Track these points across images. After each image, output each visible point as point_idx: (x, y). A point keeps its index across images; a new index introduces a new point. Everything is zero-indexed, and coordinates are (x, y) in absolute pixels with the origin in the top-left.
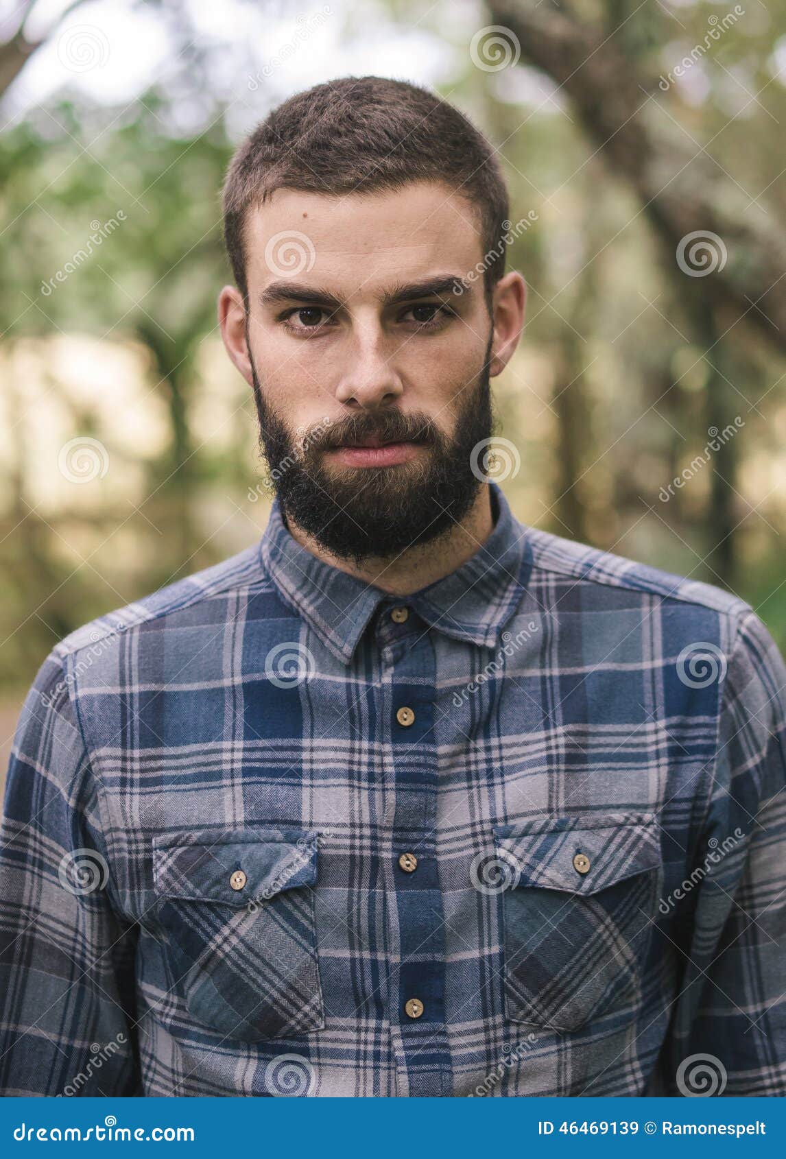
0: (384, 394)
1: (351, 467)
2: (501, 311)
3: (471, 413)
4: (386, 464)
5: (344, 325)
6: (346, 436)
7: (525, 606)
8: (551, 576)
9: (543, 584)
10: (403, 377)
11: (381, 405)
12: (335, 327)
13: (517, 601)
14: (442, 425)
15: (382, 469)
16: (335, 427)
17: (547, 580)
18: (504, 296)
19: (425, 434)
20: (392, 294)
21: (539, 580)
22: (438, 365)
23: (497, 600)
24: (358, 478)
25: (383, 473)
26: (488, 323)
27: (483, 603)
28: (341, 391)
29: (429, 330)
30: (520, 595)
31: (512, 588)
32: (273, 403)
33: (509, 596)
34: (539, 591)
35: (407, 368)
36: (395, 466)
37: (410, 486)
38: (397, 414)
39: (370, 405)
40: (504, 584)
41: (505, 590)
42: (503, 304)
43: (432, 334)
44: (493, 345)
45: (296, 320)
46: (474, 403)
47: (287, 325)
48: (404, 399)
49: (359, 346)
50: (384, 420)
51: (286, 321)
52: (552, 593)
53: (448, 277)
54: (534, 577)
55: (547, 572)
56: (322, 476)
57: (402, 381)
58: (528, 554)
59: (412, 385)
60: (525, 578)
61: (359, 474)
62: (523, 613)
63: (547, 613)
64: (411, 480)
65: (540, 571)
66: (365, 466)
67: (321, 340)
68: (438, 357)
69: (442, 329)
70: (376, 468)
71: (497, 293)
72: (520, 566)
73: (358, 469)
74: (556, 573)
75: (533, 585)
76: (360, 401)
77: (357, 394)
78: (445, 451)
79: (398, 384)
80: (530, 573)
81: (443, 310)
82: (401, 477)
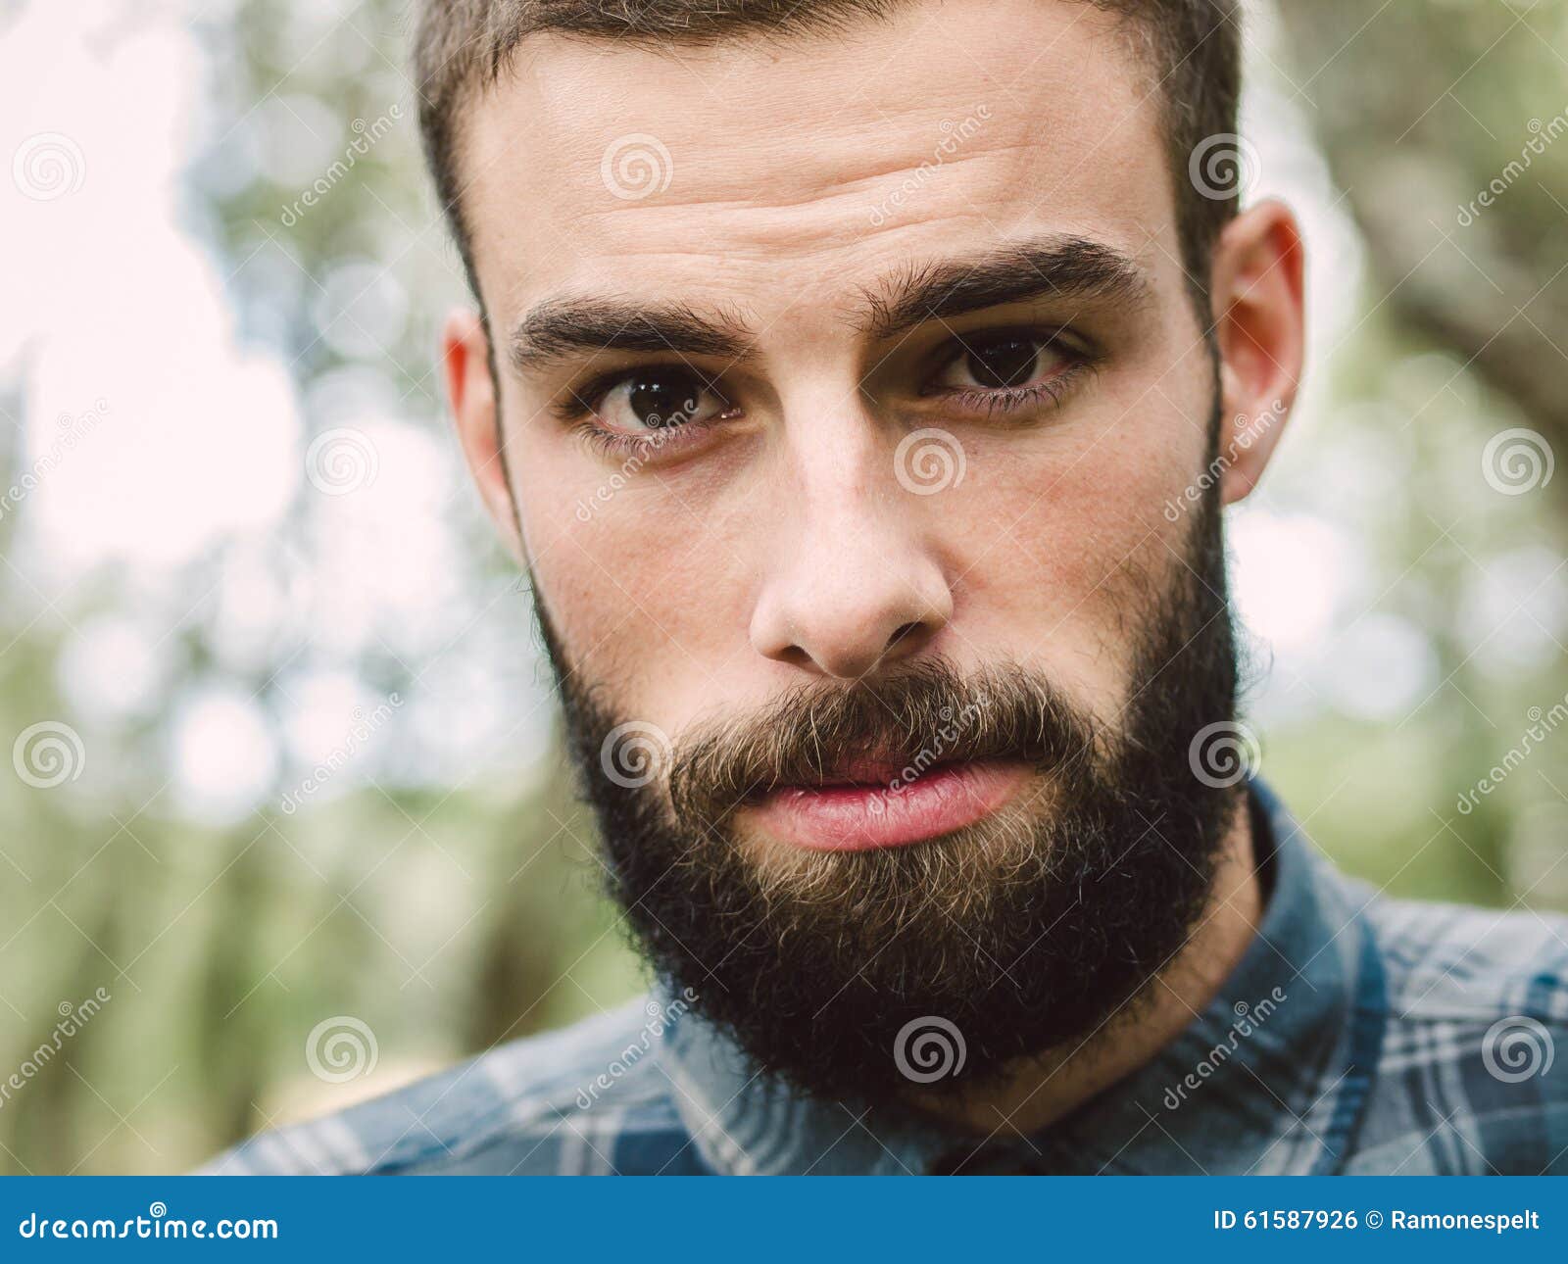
0: (891, 630)
1: (816, 850)
2: (1243, 314)
3: (1172, 641)
4: (916, 835)
5: (758, 418)
6: (790, 761)
7: (1375, 1124)
8: (1444, 1032)
9: (1423, 1058)
10: (950, 564)
11: (885, 663)
12: (736, 427)
13: (1347, 1120)
14: (1083, 692)
15: (907, 850)
16: (758, 735)
17: (1432, 1044)
18: (1247, 266)
19: (1034, 730)
20: (892, 301)
21: (1410, 1049)
22: (1055, 513)
23: (1290, 1125)
24: (840, 879)
25: (913, 863)
26: (1202, 366)
27: (1251, 1138)
28: (764, 627)
29: (1018, 411)
30: (1355, 1102)
31: (1332, 1083)
32: (583, 659)
33: (1324, 1107)
34: (1412, 1079)
35: (957, 533)
36: (946, 838)
37: (998, 891)
38: (937, 685)
39: (848, 665)
40: (1307, 1075)
41: (1312, 1092)
42: (1248, 291)
43: (1027, 422)
44: (1226, 422)
45: (619, 411)
46: (1178, 606)
47: (594, 432)
48: (956, 629)
49: (803, 486)
50: (900, 706)
51: (593, 417)
52: (1450, 1076)
53: (1063, 241)
54: (1393, 1041)
55: (1430, 1023)
56: (737, 875)
57: (949, 580)
58: (1373, 978)
59: (980, 585)
60: (1368, 1049)
61: (841, 870)
62: (1374, 1144)
63: (1443, 1129)
64: (1001, 871)
65: (1409, 1024)
66: (854, 845)
67: (699, 469)
68: (1053, 489)
69: (1058, 405)
70: (889, 848)
71: (1222, 265)
72: (1349, 1020)
73: (838, 853)
74: (1456, 1021)
75: (1392, 1064)
76: (818, 657)
77: (805, 634)
78: (1098, 770)
79: (932, 593)
80: (1380, 1032)
81: (1057, 347)
82: (968, 869)
